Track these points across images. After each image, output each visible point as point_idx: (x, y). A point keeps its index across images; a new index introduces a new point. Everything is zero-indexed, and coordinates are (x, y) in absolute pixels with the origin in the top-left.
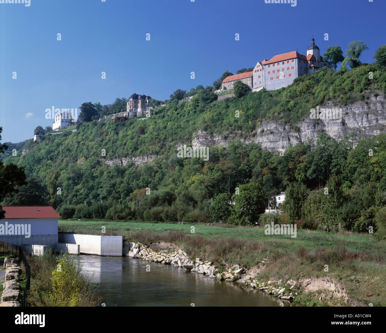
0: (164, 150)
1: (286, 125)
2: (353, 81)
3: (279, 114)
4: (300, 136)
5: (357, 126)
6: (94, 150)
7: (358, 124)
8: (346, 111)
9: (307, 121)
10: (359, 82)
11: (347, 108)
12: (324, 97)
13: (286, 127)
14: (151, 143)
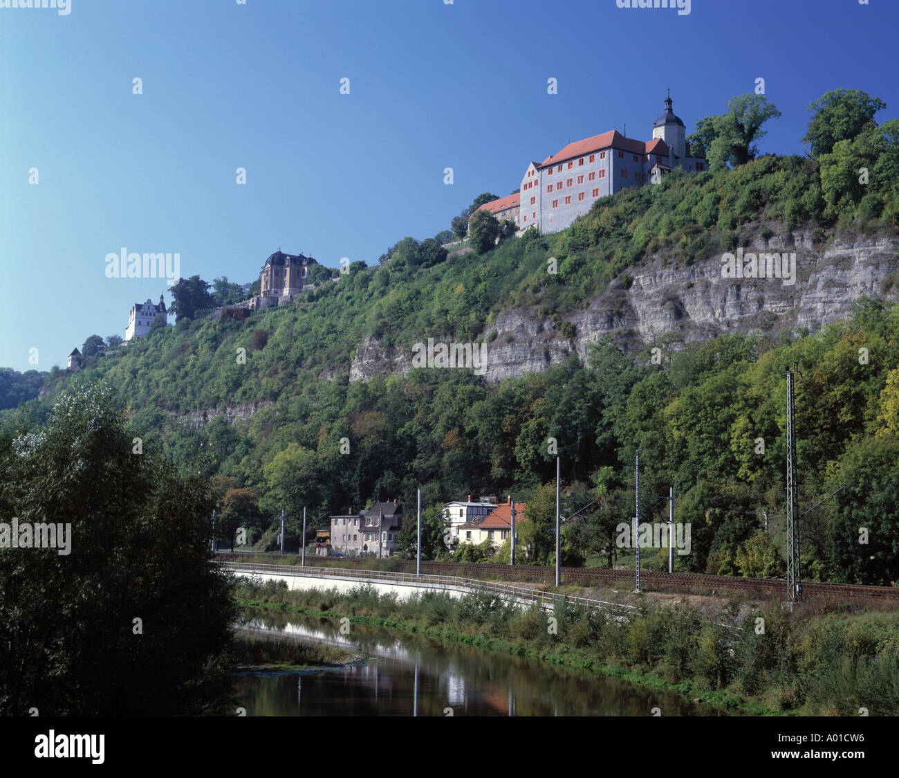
0: (290, 387)
1: (544, 319)
2: (718, 200)
3: (536, 290)
4: (574, 348)
5: (712, 320)
6: (161, 390)
7: (713, 313)
8: (689, 278)
9: (595, 308)
10: (732, 201)
11: (693, 271)
12: (646, 244)
13: (546, 325)
14: (267, 372)
